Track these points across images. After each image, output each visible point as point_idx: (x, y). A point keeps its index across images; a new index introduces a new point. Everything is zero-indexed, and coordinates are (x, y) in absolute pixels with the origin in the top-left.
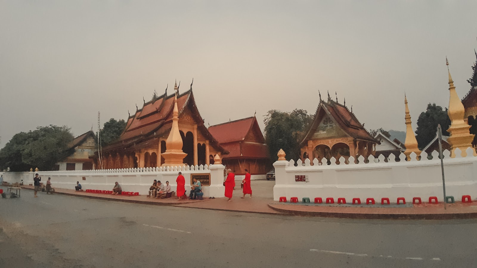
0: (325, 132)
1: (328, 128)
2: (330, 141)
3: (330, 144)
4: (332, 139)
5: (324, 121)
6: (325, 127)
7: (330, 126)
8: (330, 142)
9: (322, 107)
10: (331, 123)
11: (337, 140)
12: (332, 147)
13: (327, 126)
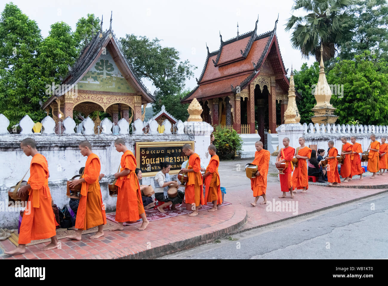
0: (97, 83)
1: (105, 76)
2: (105, 98)
3: (105, 103)
4: (109, 96)
5: (98, 64)
6: (99, 74)
7: (107, 74)
8: (105, 101)
9: (110, 41)
10: (109, 71)
11: (116, 99)
12: (107, 108)
13: (102, 74)
